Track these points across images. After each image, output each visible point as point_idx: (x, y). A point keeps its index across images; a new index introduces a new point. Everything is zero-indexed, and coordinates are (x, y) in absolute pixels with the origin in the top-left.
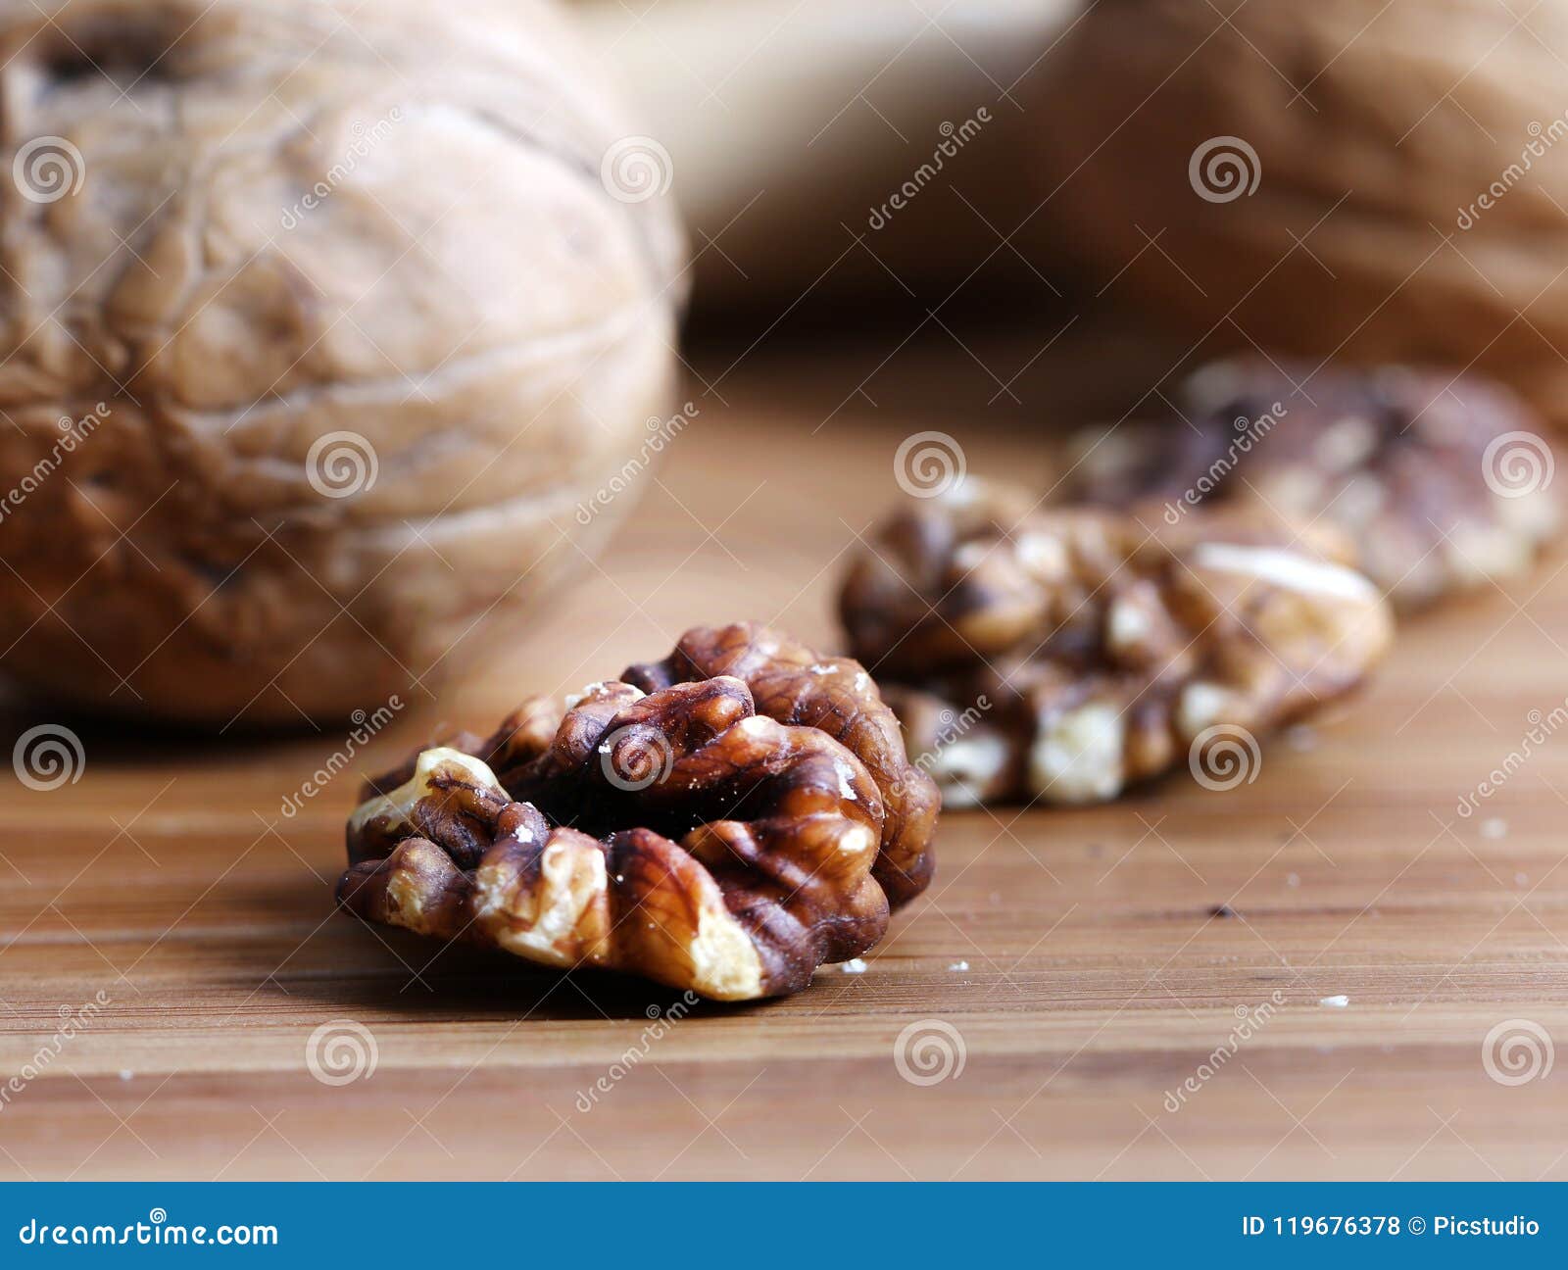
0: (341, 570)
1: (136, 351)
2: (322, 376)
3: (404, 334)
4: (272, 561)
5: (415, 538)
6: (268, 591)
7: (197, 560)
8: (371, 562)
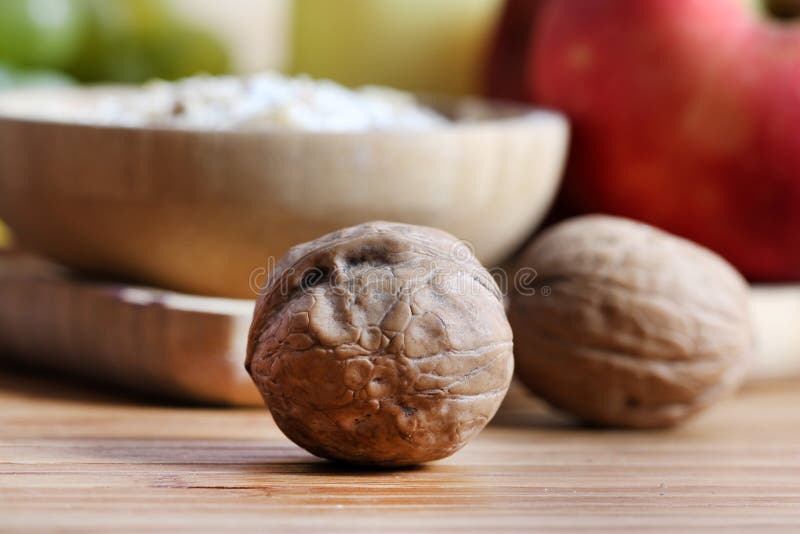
0: (444, 410)
1: (393, 339)
2: (448, 349)
3: (469, 338)
4: (424, 405)
5: (465, 400)
6: (422, 415)
7: (402, 404)
8: (453, 408)
